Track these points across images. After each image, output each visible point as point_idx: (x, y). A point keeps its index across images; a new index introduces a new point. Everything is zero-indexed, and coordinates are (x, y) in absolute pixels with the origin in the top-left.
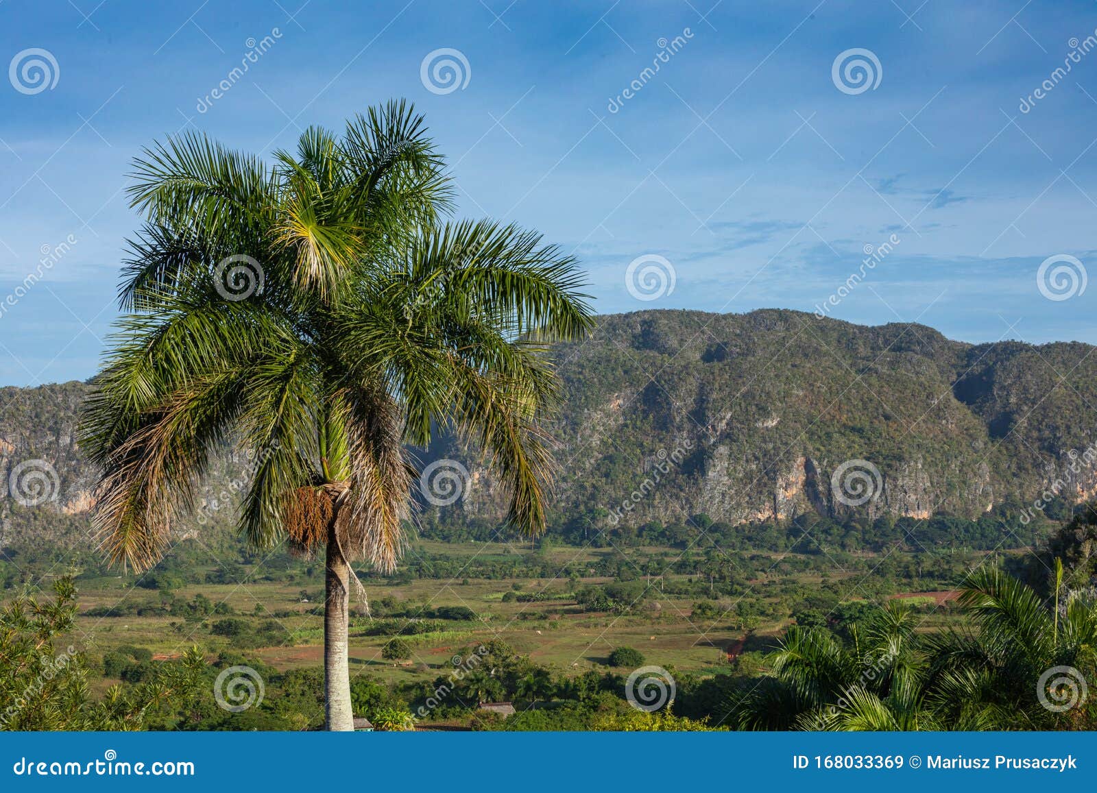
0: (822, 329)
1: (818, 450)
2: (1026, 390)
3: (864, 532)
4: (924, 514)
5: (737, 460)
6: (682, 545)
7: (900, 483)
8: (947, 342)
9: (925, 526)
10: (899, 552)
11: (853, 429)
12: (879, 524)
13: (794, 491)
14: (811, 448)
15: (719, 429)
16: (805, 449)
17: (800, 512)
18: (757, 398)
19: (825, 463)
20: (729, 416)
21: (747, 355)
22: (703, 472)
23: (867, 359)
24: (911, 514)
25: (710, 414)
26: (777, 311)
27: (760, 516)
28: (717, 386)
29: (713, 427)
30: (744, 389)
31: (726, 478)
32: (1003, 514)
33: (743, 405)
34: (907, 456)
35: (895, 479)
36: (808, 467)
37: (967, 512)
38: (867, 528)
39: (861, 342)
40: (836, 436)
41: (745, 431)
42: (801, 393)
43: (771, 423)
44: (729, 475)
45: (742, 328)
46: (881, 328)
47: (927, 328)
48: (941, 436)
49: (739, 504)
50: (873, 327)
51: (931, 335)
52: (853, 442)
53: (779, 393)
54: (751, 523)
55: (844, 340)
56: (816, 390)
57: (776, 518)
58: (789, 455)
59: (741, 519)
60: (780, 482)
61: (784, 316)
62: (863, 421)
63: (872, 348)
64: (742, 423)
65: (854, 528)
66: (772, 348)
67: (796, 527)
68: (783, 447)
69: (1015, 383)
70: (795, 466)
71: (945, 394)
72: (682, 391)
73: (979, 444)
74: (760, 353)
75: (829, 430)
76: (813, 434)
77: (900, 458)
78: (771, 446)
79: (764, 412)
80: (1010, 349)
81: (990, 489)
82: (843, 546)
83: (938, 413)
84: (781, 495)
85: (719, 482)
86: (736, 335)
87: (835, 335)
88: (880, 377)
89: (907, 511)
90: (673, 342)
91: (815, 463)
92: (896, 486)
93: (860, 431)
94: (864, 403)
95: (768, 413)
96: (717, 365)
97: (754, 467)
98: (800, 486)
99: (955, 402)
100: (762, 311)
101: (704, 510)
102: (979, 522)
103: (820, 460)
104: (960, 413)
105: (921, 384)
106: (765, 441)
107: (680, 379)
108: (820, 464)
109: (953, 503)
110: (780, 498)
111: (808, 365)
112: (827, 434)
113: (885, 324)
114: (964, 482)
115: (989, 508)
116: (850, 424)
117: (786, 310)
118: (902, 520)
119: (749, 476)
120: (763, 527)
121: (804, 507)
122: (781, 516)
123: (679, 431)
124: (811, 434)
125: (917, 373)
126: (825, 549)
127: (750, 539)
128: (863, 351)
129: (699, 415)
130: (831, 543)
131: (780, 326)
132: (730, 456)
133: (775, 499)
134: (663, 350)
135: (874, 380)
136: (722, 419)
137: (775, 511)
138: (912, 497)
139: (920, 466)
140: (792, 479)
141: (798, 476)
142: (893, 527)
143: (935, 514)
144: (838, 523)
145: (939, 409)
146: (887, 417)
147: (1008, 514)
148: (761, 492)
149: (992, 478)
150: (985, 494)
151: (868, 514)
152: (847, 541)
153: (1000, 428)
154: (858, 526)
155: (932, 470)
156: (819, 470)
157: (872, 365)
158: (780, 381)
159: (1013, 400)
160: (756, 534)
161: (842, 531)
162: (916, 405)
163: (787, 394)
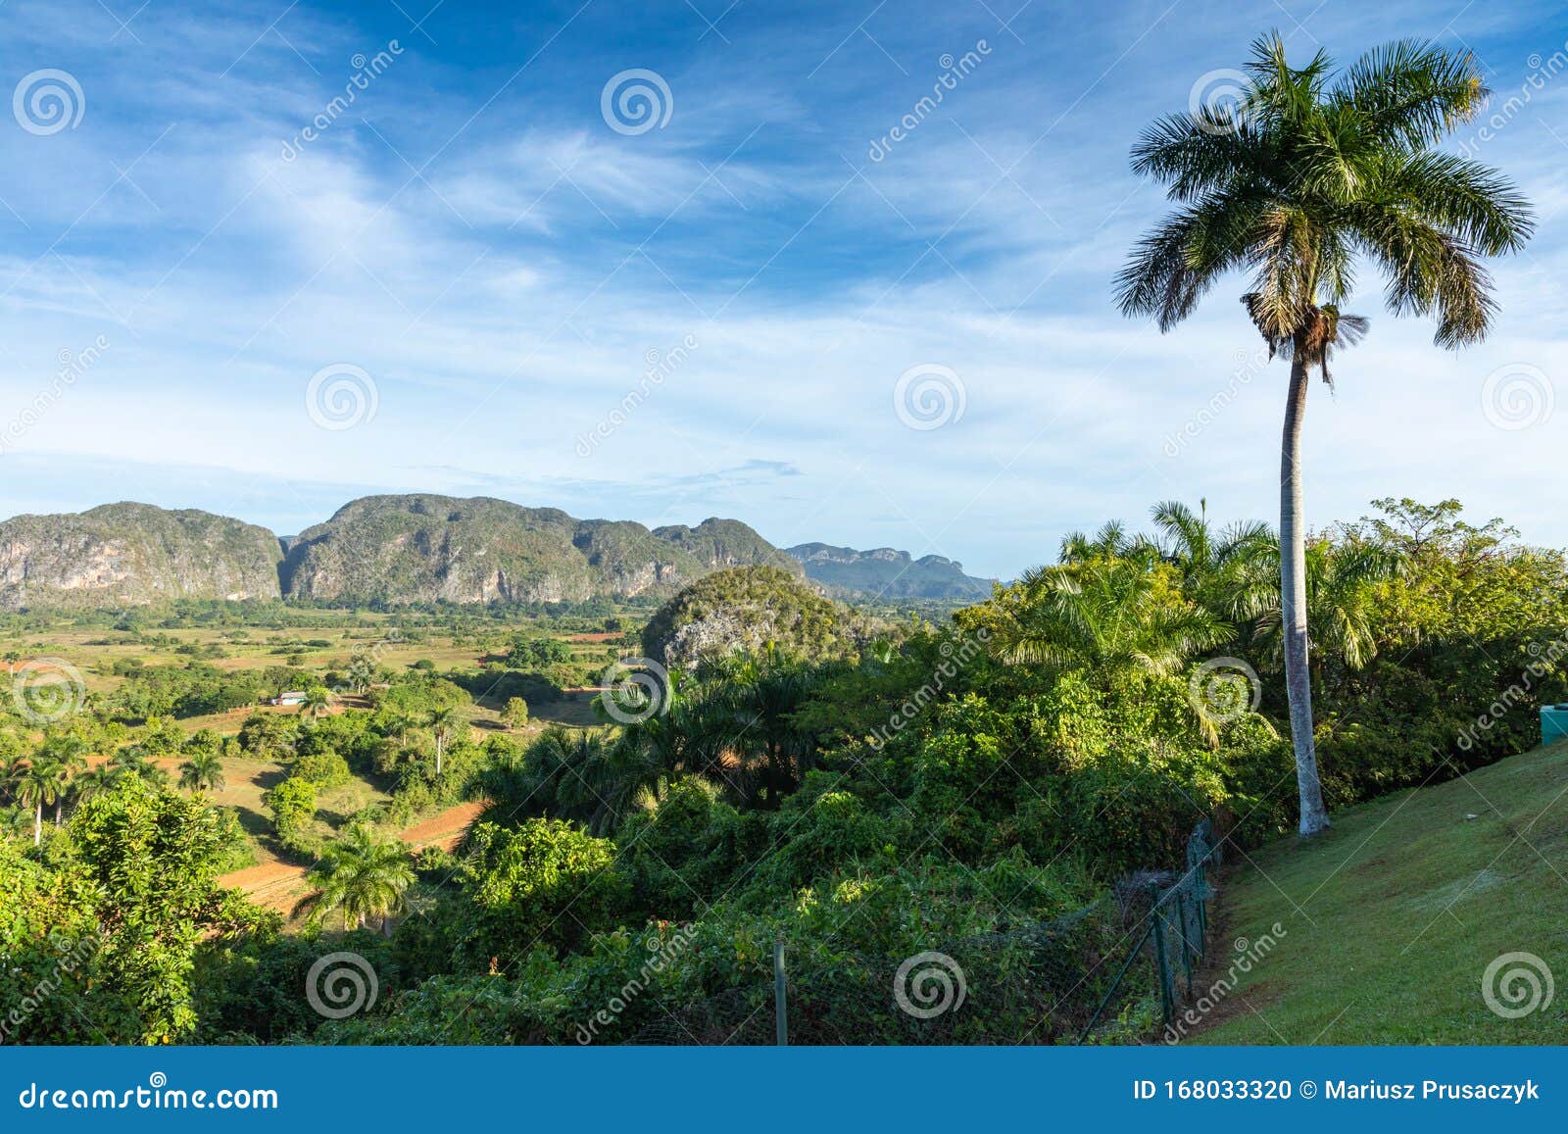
0: (509, 508)
1: (505, 567)
2: (607, 543)
3: (527, 607)
4: (557, 600)
5: (464, 571)
6: (433, 612)
7: (546, 584)
8: (570, 518)
9: (558, 605)
10: (545, 617)
11: (523, 558)
12: (535, 603)
13: (491, 587)
14: (501, 566)
15: (455, 555)
16: (499, 566)
17: (495, 597)
18: (475, 540)
19: (508, 574)
20: (460, 549)
21: (470, 518)
22: (446, 577)
23: (531, 523)
24: (551, 600)
25: (450, 548)
26: (486, 498)
27: (474, 599)
28: (454, 533)
29: (452, 554)
30: (468, 536)
32: (594, 601)
33: (468, 543)
34: (549, 571)
35: (543, 582)
36: (500, 576)
37: (577, 599)
39: (528, 515)
40: (515, 560)
41: (468, 556)
42: (497, 539)
43: (482, 553)
44: (459, 578)
45: (468, 505)
46: (538, 509)
47: (560, 511)
48: (566, 563)
49: (463, 593)
50: (534, 509)
51: (562, 514)
52: (524, 564)
53: (486, 538)
54: (470, 602)
55: (519, 514)
56: (505, 537)
57: (482, 600)
58: (490, 569)
59: (464, 600)
60: (485, 582)
61: (489, 501)
62: (527, 553)
63: (533, 519)
64: (467, 552)
65: (522, 606)
66: (483, 516)
67: (493, 605)
68: (487, 565)
69: (602, 539)
70: (493, 575)
71: (568, 542)
72: (436, 535)
73: (584, 568)
74: (477, 518)
77: (546, 573)
78: (481, 564)
79: (478, 547)
80: (600, 523)
81: (588, 589)
82: (517, 614)
83: (565, 552)
84: (486, 589)
85: (453, 582)
86: (465, 508)
87: (515, 511)
88: (537, 532)
89: (548, 598)
90: (431, 510)
91: (504, 573)
92: (543, 586)
93: (526, 558)
94: (529, 546)
95: (480, 548)
96: (455, 523)
97: (472, 574)
98: (495, 584)
99: (573, 547)
100: (478, 497)
101: (445, 595)
102: (583, 604)
103: (506, 572)
104: (575, 551)
105: (557, 537)
106: (478, 562)
107: (435, 529)
108: (506, 574)
109: (570, 595)
111: (502, 525)
112: (510, 559)
113: (539, 507)
114: (576, 585)
115: (588, 598)
116: (522, 555)
117: (491, 498)
118: (546, 603)
119: (469, 579)
120: (476, 604)
121: (497, 595)
122: (485, 599)
123: (434, 555)
124: (502, 559)
125: (555, 532)
126: (508, 616)
127: (468, 610)
128: (528, 520)
129: (444, 549)
130: (510, 613)
131: (488, 505)
132: (460, 568)
133: (482, 591)
134: (426, 514)
135: (534, 534)
136: (456, 550)
137: (482, 596)
138: (551, 592)
139: (555, 577)
140: (491, 581)
141: (495, 580)
142: (541, 605)
143: (562, 600)
144: (514, 603)
145: (565, 550)
146: (540, 553)
147: (597, 601)
148: (475, 587)
149: (590, 584)
150: (586, 591)
151: (529, 599)
152: (519, 612)
153: (595, 561)
154: (524, 605)
155: (561, 579)
156: (505, 577)
157: (533, 527)
158: (487, 533)
159: (601, 547)
160: (471, 608)
161: (516, 607)
162: (554, 547)
163: (490, 539)
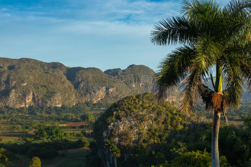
0: (37, 63)
1: (36, 91)
2: (83, 78)
3: (46, 110)
4: (60, 106)
5: (17, 93)
6: (3, 113)
7: (55, 98)
8: (65, 67)
9: (60, 108)
10: (54, 115)
11: (44, 86)
12: (50, 108)
13: (30, 100)
14: (34, 90)
15: (12, 86)
16: (33, 90)
17: (31, 105)
18: (22, 78)
20: (15, 83)
21: (19, 69)
22: (9, 96)
23: (47, 70)
24: (57, 106)
25: (10, 82)
26: (26, 59)
27: (22, 106)
28: (12, 76)
30: (18, 76)
32: (78, 106)
33: (18, 80)
34: (56, 92)
35: (54, 98)
36: (33, 94)
37: (69, 105)
39: (45, 66)
40: (40, 88)
41: (19, 86)
42: (32, 78)
43: (25, 84)
44: (15, 96)
45: (18, 62)
46: (50, 63)
47: (61, 63)
48: (64, 88)
49: (17, 103)
50: (48, 63)
51: (62, 65)
52: (44, 89)
53: (27, 77)
54: (20, 108)
55: (41, 66)
56: (35, 77)
57: (26, 106)
58: (29, 92)
59: (18, 106)
60: (27, 98)
61: (28, 60)
62: (46, 84)
63: (48, 68)
64: (18, 84)
66: (25, 67)
67: (30, 108)
68: (28, 90)
69: (80, 76)
70: (31, 95)
71: (65, 78)
72: (4, 77)
73: (72, 90)
74: (22, 68)
76: (34, 87)
77: (55, 93)
78: (24, 90)
79: (23, 82)
80: (79, 69)
81: (75, 100)
82: (41, 113)
83: (63, 83)
84: (27, 101)
85: (12, 98)
86: (17, 64)
87: (40, 64)
88: (50, 74)
89: (56, 105)
91: (35, 94)
92: (54, 99)
93: (45, 86)
94: (46, 80)
96: (12, 71)
97: (21, 94)
98: (31, 99)
99: (67, 80)
100: (22, 58)
101: (9, 105)
102: (72, 108)
103: (36, 93)
104: (68, 83)
105: (59, 76)
106: (23, 89)
107: (3, 74)
109: (67, 103)
110: (27, 102)
111: (34, 71)
112: (38, 87)
113: (51, 62)
114: (69, 98)
115: (74, 104)
116: (43, 85)
117: (28, 58)
118: (55, 107)
119: (19, 96)
120: (23, 108)
121: (32, 104)
122: (27, 106)
123: (3, 86)
125: (58, 74)
126: (37, 114)
127: (19, 111)
128: (46, 68)
129: (7, 82)
130: (38, 112)
131: (27, 62)
132: (15, 92)
133: (25, 102)
135: (49, 75)
136: (13, 83)
137: (26, 105)
138: (57, 102)
139: (59, 95)
140: (30, 97)
141: (31, 97)
142: (53, 108)
143: (62, 105)
145: (63, 82)
146: (52, 84)
147: (79, 106)
148: (22, 101)
149: (75, 97)
150: (74, 101)
151: (47, 106)
153: (76, 86)
154: (45, 108)
155: (62, 96)
156: (36, 95)
158: (27, 75)
159: (80, 80)
160: (21, 110)
161: (41, 109)
162: (58, 81)
163: (29, 78)
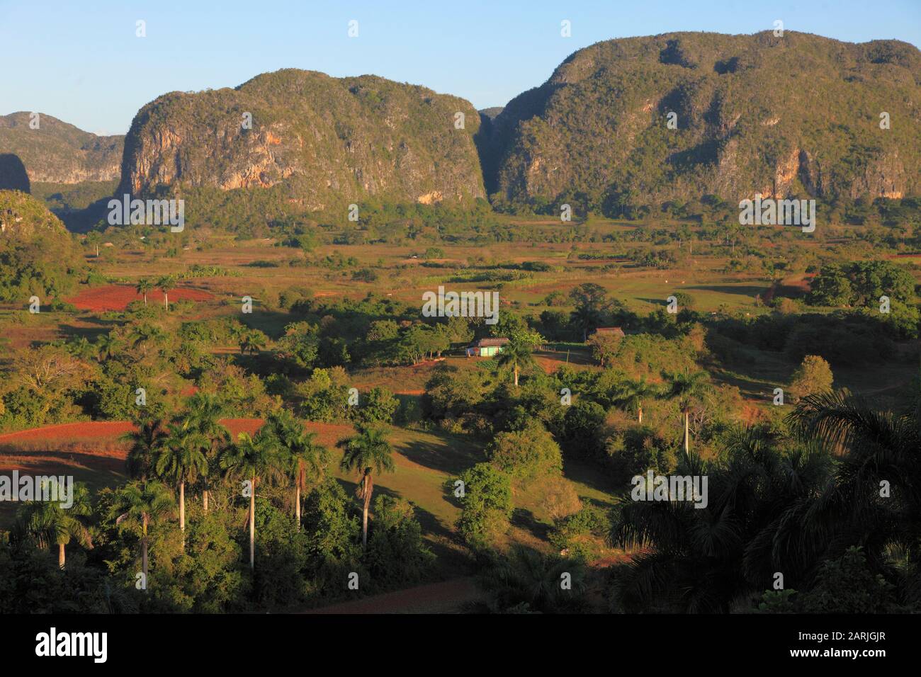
0: (816, 46)
1: (811, 143)
3: (847, 208)
4: (898, 195)
5: (744, 151)
6: (698, 218)
7: (878, 169)
9: (899, 203)
10: (876, 224)
11: (840, 127)
12: (858, 202)
13: (790, 176)
14: (804, 142)
15: (730, 127)
16: (800, 142)
17: (794, 193)
18: (763, 101)
19: (816, 154)
20: (738, 117)
21: (754, 67)
22: (717, 163)
23: (853, 70)
24: (887, 195)
25: (723, 116)
27: (761, 196)
28: (729, 93)
29: (726, 125)
30: (751, 95)
31: (735, 166)
33: (750, 107)
34: (885, 147)
35: (875, 167)
36: (802, 157)
38: (849, 205)
39: (848, 56)
40: (826, 132)
41: (751, 129)
42: (798, 98)
43: (772, 122)
44: (737, 163)
45: (750, 46)
46: (865, 44)
47: (904, 45)
50: (858, 45)
51: (908, 50)
52: (841, 137)
53: (780, 98)
55: (834, 55)
56: (810, 95)
57: (774, 198)
58: (787, 147)
59: (747, 197)
60: (779, 169)
63: (858, 61)
64: (748, 122)
65: (838, 206)
66: (775, 62)
68: (782, 142)
70: (792, 157)
72: (701, 96)
74: (765, 66)
75: (819, 128)
76: (806, 131)
77: (879, 150)
78: (772, 140)
79: (766, 113)
82: (829, 220)
83: (913, 113)
84: (780, 179)
85: (729, 169)
86: (745, 51)
87: (827, 51)
88: (864, 83)
89: (883, 192)
90: (694, 58)
91: (809, 154)
92: (875, 172)
94: (850, 106)
95: (771, 114)
96: (729, 76)
97: (757, 157)
98: (795, 172)
100: (765, 33)
101: (716, 191)
103: (812, 151)
105: (899, 89)
106: (767, 137)
107: (700, 88)
108: (812, 155)
110: (779, 181)
111: (805, 75)
112: (818, 130)
113: (870, 40)
116: (838, 123)
118: (879, 199)
119: (753, 164)
121: (798, 189)
122: (780, 196)
123: (698, 129)
124: (805, 131)
125: (896, 81)
128: (849, 63)
129: (713, 116)
130: (818, 218)
131: (781, 44)
132: (739, 148)
133: (774, 183)
134: (685, 65)
135: (859, 86)
136: (732, 119)
137: (774, 192)
138: (888, 182)
139: (896, 156)
140: (788, 166)
141: (793, 165)
142: (871, 205)
143: (907, 194)
144: (825, 202)
145: (914, 110)
148: (763, 177)
151: (850, 195)
152: (832, 216)
154: (842, 204)
155: (906, 160)
156: (811, 160)
157: (857, 74)
158: (781, 89)
161: (829, 208)
162: (894, 107)
163: (787, 99)
